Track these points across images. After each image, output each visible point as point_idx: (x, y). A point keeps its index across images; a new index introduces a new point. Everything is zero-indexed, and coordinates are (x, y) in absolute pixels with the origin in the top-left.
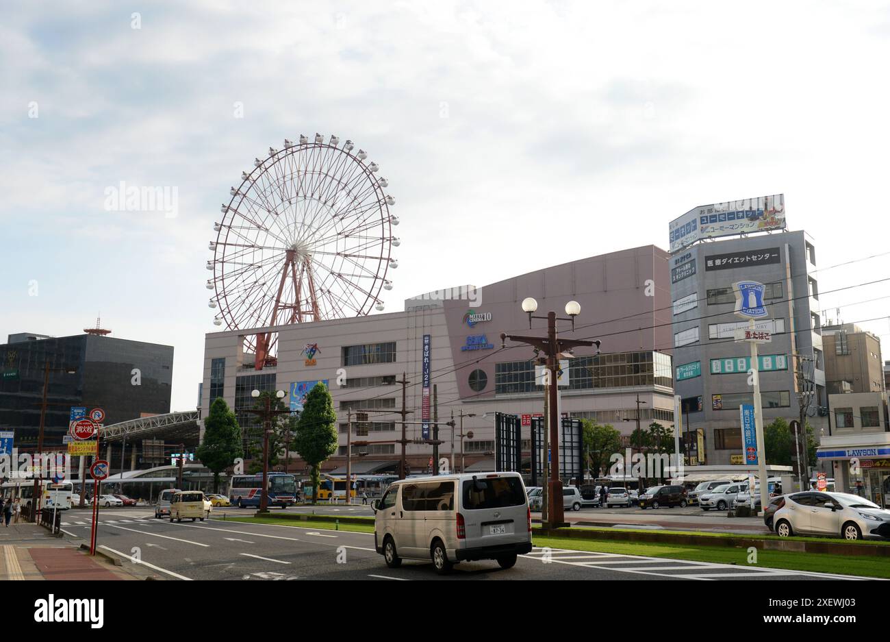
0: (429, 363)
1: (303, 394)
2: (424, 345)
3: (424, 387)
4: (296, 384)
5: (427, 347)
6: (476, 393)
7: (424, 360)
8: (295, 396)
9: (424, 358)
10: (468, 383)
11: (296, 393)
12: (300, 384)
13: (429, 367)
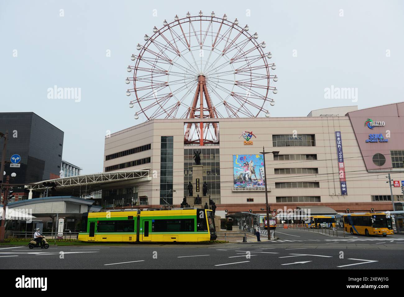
0: (341, 148)
1: (244, 162)
2: (337, 137)
3: (339, 162)
4: (237, 156)
5: (339, 139)
6: (378, 167)
7: (337, 146)
8: (237, 163)
9: (337, 145)
10: (372, 161)
11: (238, 162)
12: (241, 156)
13: (341, 150)
